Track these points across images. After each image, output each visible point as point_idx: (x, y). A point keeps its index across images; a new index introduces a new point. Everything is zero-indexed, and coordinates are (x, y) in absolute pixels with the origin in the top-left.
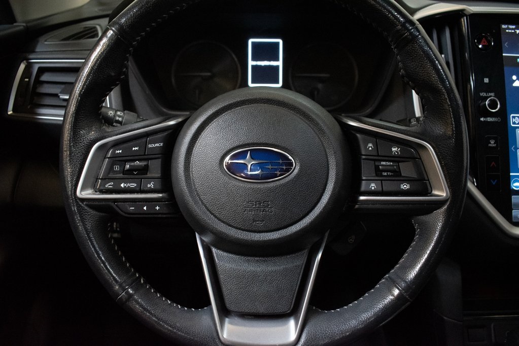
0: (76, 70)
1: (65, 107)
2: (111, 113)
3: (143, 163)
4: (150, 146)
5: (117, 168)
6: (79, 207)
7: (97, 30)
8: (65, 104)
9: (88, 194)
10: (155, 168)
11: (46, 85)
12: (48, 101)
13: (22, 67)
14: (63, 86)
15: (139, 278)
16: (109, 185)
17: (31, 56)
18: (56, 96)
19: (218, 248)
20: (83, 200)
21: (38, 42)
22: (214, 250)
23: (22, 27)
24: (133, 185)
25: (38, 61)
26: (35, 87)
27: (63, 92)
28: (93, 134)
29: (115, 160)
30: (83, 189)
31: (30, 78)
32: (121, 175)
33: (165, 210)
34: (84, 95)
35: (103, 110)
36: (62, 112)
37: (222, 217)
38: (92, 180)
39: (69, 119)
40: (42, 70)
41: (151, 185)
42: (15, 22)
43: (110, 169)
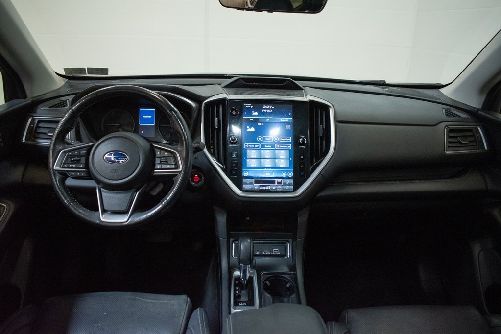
0: (57, 122)
1: (51, 139)
2: (69, 141)
3: (79, 158)
4: (82, 152)
5: (69, 159)
6: (54, 172)
7: (67, 103)
8: (51, 137)
9: (58, 168)
10: (83, 160)
11: (41, 129)
12: (42, 136)
13: (30, 120)
14: (49, 129)
15: (74, 200)
16: (66, 165)
17: (34, 115)
18: (46, 133)
19: (103, 188)
20: (56, 170)
21: (38, 108)
22: (102, 189)
23: (30, 101)
24: (74, 166)
25: (38, 118)
26: (36, 130)
27: (49, 132)
28: (61, 148)
29: (68, 157)
30: (56, 166)
31: (34, 125)
32: (70, 162)
33: (86, 175)
34: (59, 134)
35: (65, 139)
36: (50, 141)
37: (103, 175)
38: (60, 163)
39: (52, 144)
40: (39, 122)
41: (81, 166)
42: (27, 98)
43: (66, 160)
